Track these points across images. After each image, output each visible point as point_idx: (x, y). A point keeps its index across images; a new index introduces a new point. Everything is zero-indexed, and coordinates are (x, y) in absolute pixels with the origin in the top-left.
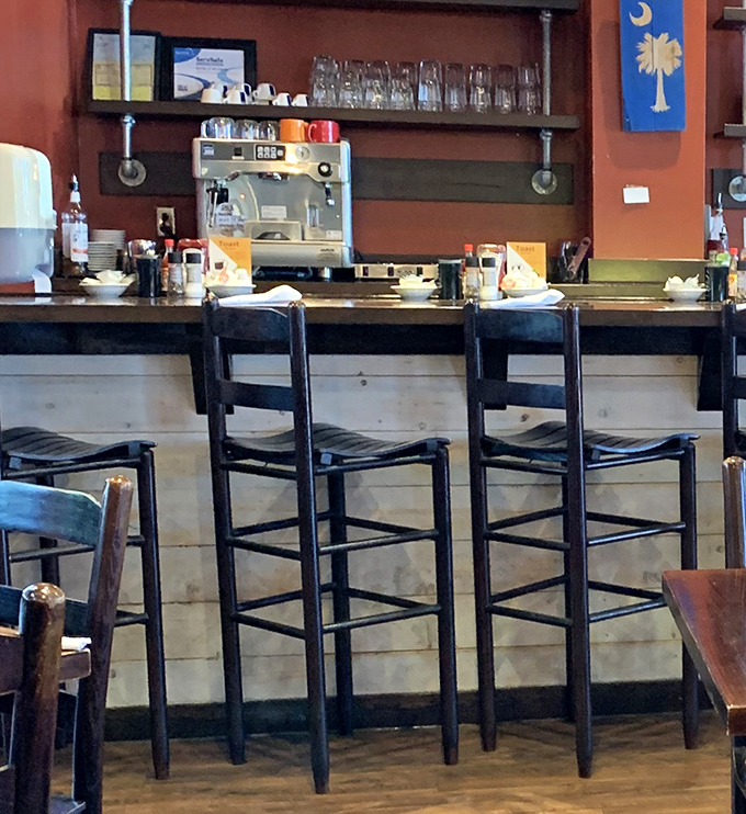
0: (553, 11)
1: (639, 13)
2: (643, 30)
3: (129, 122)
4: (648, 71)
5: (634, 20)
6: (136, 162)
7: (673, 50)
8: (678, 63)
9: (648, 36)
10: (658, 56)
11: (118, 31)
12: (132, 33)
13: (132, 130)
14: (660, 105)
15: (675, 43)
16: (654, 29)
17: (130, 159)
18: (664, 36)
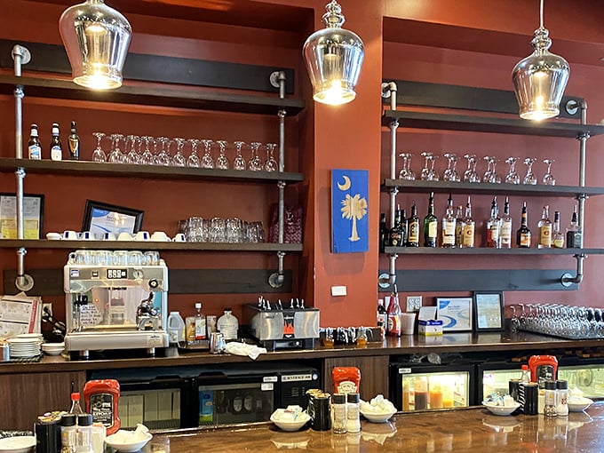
0: (286, 181)
1: (343, 183)
2: (345, 192)
3: (22, 252)
4: (348, 217)
5: (339, 186)
6: (27, 276)
7: (362, 204)
8: (365, 212)
9: (348, 196)
10: (353, 208)
11: (15, 194)
12: (24, 195)
13: (24, 256)
14: (354, 237)
15: (364, 199)
16: (352, 192)
17: (23, 276)
18: (358, 196)
